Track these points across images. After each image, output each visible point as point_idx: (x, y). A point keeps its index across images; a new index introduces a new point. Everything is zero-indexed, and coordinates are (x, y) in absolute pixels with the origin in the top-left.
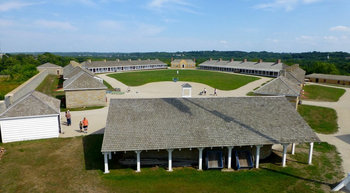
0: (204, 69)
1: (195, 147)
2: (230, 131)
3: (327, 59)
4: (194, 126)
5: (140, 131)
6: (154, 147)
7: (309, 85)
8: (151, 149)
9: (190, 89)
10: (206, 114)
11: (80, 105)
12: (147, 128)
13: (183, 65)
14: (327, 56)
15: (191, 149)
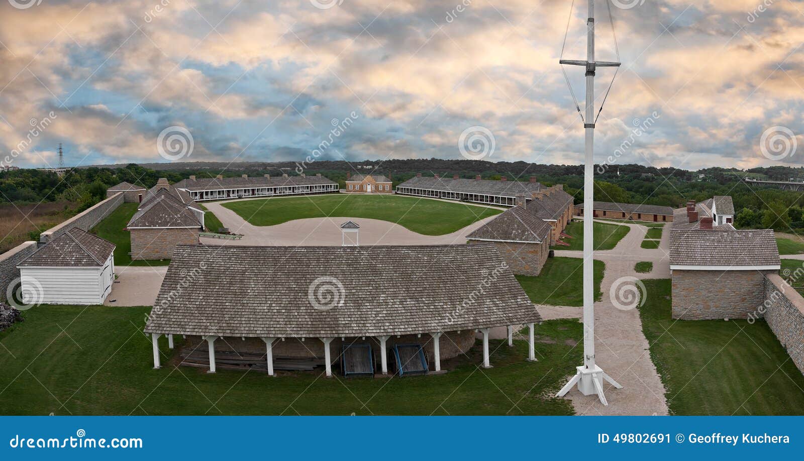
0: (407, 195)
5: (216, 304)
6: (237, 332)
9: (356, 230)
10: (343, 278)
11: (154, 256)
14: (617, 172)
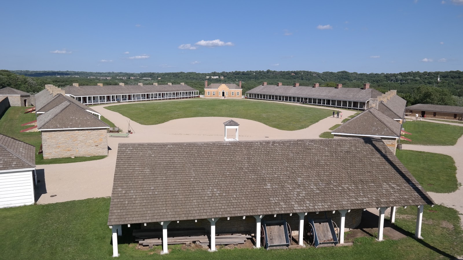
0: (254, 99)
1: (251, 214)
2: (301, 190)
3: (437, 83)
4: (248, 184)
5: (167, 192)
6: (190, 215)
7: (412, 120)
8: (185, 219)
10: (265, 166)
11: (66, 155)
12: (178, 187)
13: (223, 93)
14: (438, 77)
15: (244, 218)
